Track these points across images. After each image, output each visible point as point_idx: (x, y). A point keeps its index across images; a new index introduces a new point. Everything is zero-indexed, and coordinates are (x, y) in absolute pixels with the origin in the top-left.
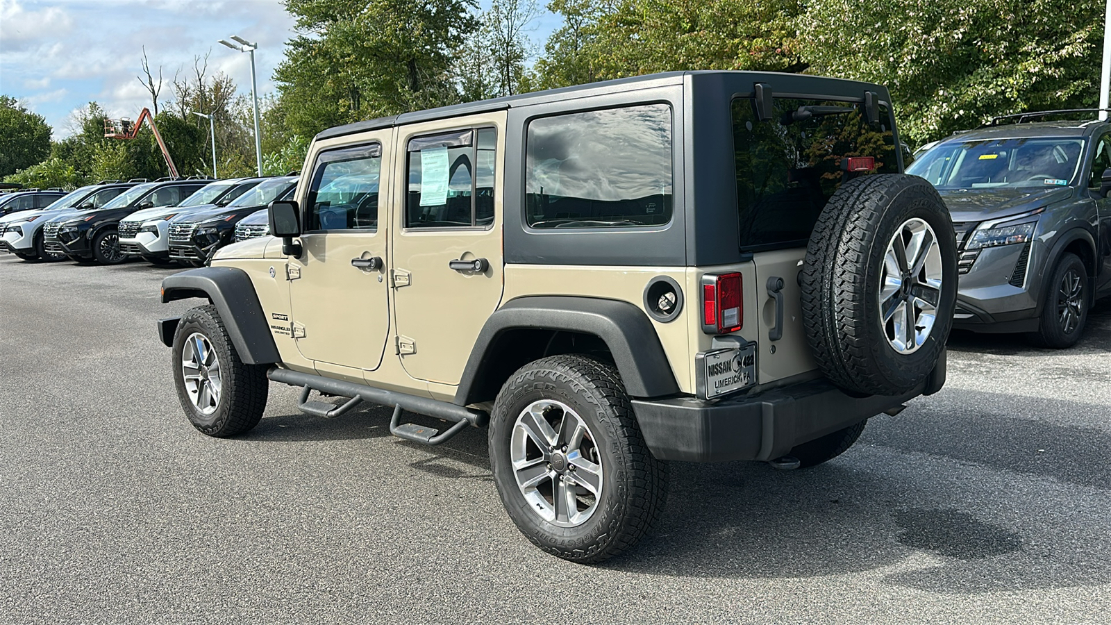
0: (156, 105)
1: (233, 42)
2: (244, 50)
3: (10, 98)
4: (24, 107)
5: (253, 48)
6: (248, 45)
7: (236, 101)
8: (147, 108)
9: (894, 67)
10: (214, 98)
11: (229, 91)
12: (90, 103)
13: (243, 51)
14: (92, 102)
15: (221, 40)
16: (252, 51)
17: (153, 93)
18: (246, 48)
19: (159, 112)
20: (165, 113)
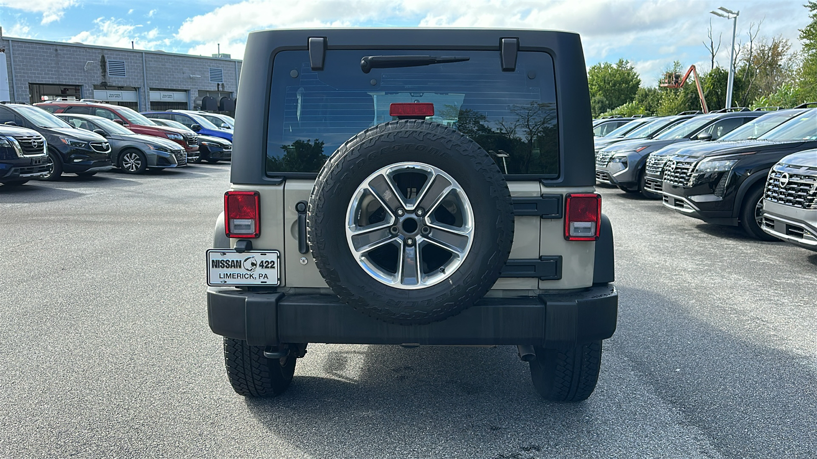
0: (713, 62)
1: (720, 12)
2: (730, 17)
3: (625, 61)
4: (633, 67)
5: (735, 16)
6: (732, 13)
7: (789, 57)
8: (694, 65)
10: (772, 55)
11: (785, 49)
12: (674, 62)
13: (729, 19)
14: (676, 62)
15: (712, 11)
16: (735, 18)
17: (713, 53)
18: (731, 15)
19: (714, 68)
20: (718, 69)
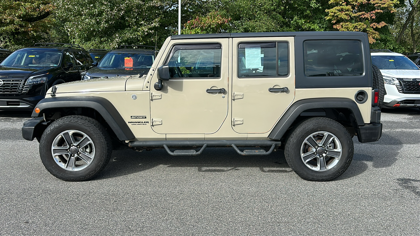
9: (98, 23)
